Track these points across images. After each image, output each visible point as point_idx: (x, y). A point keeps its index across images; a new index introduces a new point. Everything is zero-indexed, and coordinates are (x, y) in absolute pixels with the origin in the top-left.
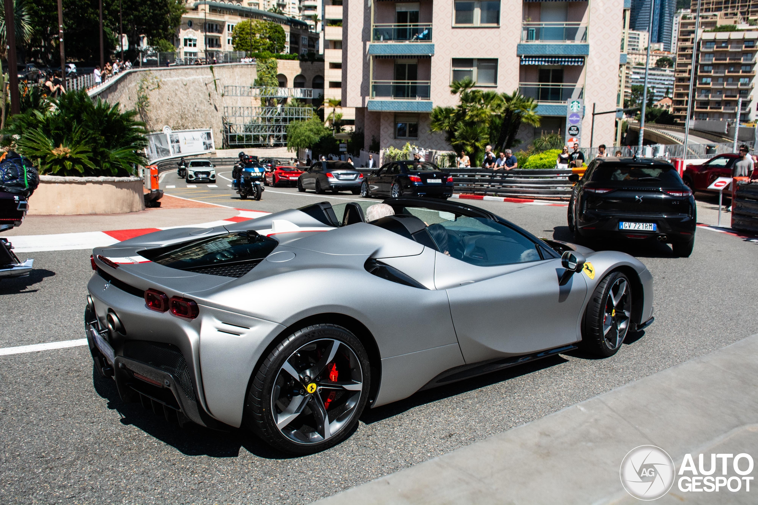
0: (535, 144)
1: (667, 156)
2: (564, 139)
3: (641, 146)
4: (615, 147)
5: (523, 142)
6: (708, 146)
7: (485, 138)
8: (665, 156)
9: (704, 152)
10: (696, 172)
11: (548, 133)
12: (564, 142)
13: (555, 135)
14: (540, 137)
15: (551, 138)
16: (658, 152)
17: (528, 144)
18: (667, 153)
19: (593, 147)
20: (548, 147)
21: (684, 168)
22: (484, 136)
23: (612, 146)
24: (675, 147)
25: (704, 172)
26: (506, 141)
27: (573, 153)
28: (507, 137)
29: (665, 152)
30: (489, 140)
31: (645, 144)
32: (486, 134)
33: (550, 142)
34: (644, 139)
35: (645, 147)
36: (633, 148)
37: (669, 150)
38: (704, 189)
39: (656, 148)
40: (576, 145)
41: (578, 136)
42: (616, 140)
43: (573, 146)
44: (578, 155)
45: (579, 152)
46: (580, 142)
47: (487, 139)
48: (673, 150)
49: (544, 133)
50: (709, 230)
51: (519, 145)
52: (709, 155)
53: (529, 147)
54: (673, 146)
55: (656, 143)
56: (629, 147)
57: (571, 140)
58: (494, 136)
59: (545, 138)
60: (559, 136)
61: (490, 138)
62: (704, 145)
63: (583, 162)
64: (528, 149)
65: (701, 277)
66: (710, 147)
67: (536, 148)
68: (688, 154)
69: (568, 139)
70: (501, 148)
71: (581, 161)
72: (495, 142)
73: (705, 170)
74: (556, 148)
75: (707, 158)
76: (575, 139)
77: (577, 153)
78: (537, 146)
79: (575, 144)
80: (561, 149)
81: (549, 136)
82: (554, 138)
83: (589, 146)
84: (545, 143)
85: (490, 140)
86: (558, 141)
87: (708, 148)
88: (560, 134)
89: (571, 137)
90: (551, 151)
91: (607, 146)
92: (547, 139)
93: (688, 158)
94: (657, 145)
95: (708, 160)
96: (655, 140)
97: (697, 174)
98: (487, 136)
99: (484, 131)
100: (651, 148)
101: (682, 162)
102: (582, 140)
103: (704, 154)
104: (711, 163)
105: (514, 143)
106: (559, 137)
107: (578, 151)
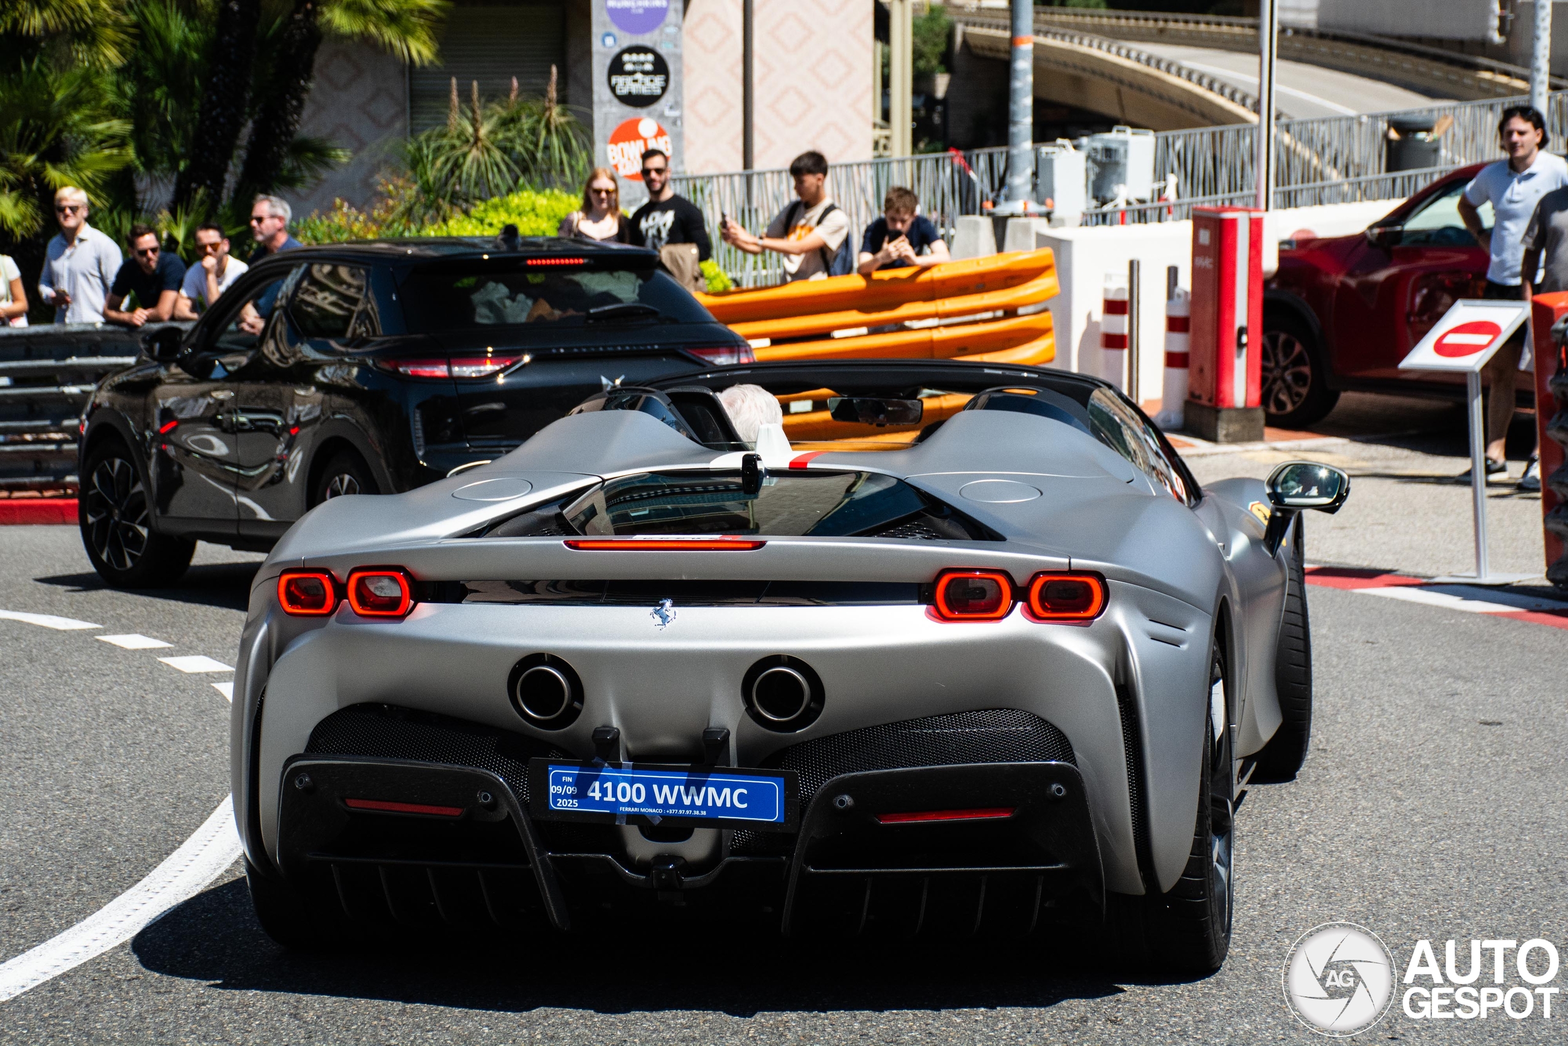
0: (416, 162)
1: (1171, 194)
2: (585, 125)
3: (1023, 145)
4: (880, 164)
5: (343, 156)
6: (1396, 124)
7: (110, 140)
8: (1160, 193)
9: (1373, 163)
10: (1338, 279)
11: (491, 96)
12: (589, 144)
13: (536, 107)
14: (441, 119)
15: (507, 123)
16: (1122, 180)
17: (375, 169)
18: (1172, 180)
19: (758, 166)
20: (494, 178)
21: (1270, 262)
22: (100, 126)
23: (868, 155)
24: (1216, 140)
25: (1381, 276)
26: (240, 154)
27: (645, 211)
28: (247, 129)
29: (1160, 174)
30: (131, 152)
31: (1043, 133)
32: (114, 112)
33: (504, 150)
34: (1039, 104)
35: (1045, 149)
36: (983, 163)
37: (1182, 160)
38: (1385, 373)
39: (1108, 151)
40: (656, 162)
41: (662, 105)
42: (886, 115)
43: (637, 168)
44: (669, 217)
45: (676, 203)
46: (678, 137)
47: (120, 142)
48: (1204, 161)
49: (465, 96)
50: (1425, 607)
51: (324, 174)
52: (1398, 174)
53: (384, 182)
54: (1201, 137)
55: (1106, 124)
56: (956, 157)
57: (627, 132)
58: (164, 125)
59: (474, 122)
60: (556, 110)
61: (138, 135)
62: (1374, 117)
63: (705, 253)
64: (382, 196)
65: (1397, 885)
66: (1406, 128)
67: (426, 189)
68: (1283, 178)
69: (612, 127)
70: (214, 199)
71: (694, 250)
72: (174, 159)
73: (1385, 266)
74: (545, 184)
75: (1392, 195)
76: (647, 126)
77: (664, 207)
78: (431, 175)
79: (648, 154)
80: (569, 189)
81: (499, 111)
82: (526, 123)
83: (737, 165)
84: (475, 153)
85: (141, 151)
86: (555, 141)
87: (1394, 135)
88: (562, 100)
89: (629, 112)
90: (514, 200)
91: (830, 159)
92: (483, 131)
93: (1289, 200)
94: (1113, 137)
95: (1397, 203)
96: (1105, 105)
97: (1343, 285)
98: (117, 126)
99: (99, 96)
100: (1081, 155)
101: (1256, 226)
102: (691, 128)
103: (1375, 171)
104: (1418, 223)
105: (288, 163)
106: (556, 114)
107: (667, 194)
